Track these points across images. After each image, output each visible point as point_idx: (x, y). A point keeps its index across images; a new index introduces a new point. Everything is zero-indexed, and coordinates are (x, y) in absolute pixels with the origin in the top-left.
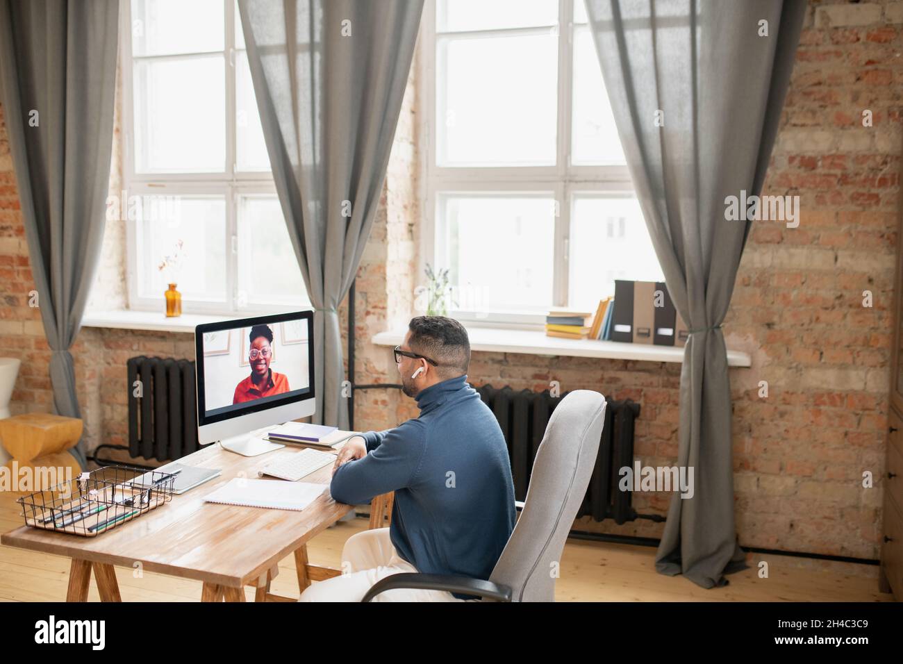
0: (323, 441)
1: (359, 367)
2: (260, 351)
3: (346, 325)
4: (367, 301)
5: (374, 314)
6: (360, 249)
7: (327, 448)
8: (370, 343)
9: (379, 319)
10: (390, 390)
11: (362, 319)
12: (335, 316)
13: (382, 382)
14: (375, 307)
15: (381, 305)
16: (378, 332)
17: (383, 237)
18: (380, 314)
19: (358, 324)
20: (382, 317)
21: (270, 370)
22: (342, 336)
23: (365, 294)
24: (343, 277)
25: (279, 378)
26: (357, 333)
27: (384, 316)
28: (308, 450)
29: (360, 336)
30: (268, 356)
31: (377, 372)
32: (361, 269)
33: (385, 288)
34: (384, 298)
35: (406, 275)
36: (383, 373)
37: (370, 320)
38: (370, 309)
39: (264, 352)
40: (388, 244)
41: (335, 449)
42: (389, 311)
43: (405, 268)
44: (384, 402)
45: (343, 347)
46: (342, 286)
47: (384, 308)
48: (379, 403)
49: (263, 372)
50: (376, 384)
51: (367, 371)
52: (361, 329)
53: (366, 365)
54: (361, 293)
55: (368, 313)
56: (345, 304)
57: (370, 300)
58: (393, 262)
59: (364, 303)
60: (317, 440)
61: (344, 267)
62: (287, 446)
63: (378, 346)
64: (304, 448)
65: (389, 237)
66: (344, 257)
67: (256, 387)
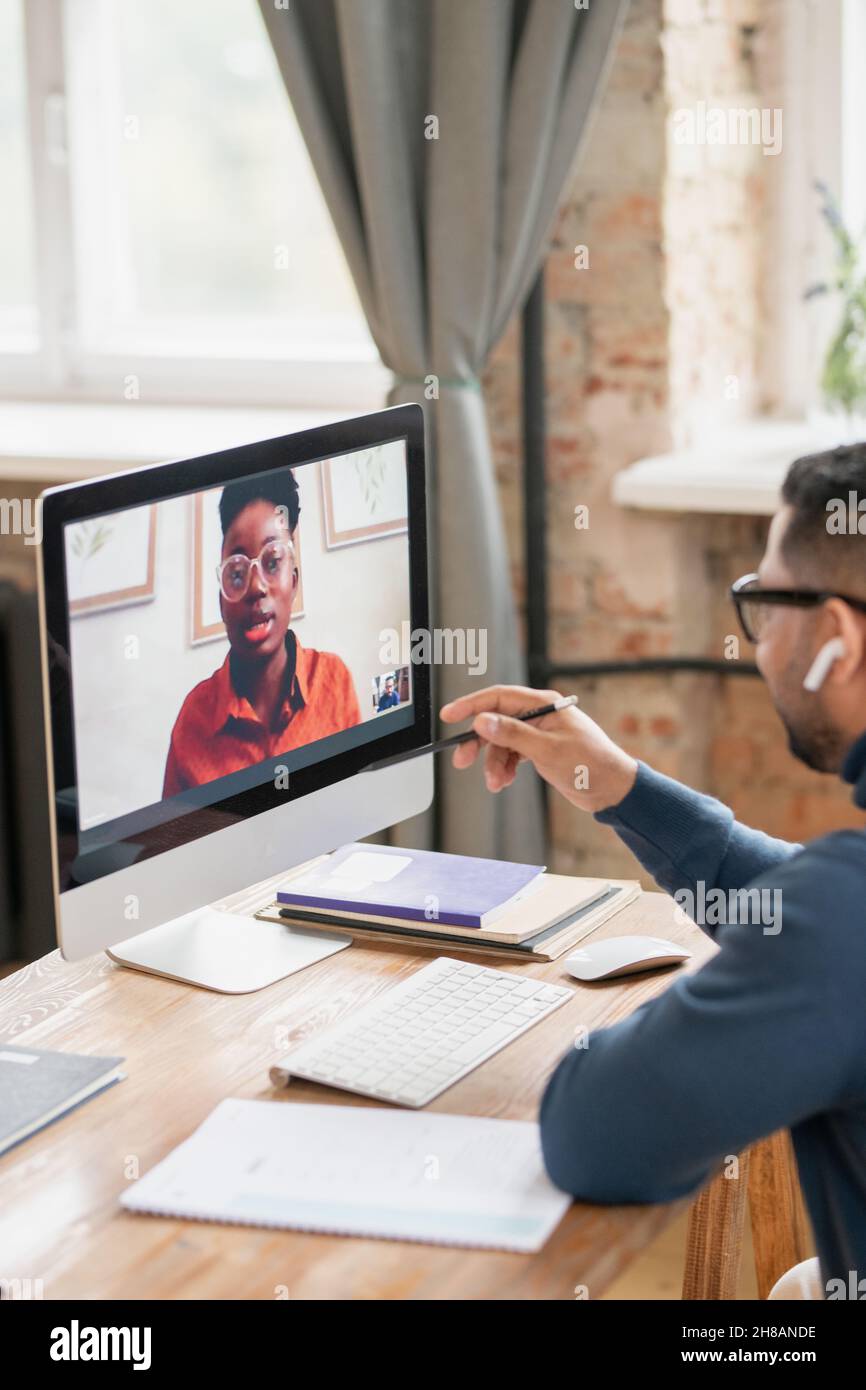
0: (496, 924)
1: (566, 595)
2: (257, 562)
3: (513, 428)
4: (589, 338)
5: (617, 386)
6: (566, 138)
7: (513, 953)
8: (603, 503)
9: (636, 406)
10: (684, 681)
11: (572, 410)
12: (472, 404)
13: (654, 650)
14: (622, 361)
15: (644, 352)
16: (634, 457)
17: (651, 87)
18: (641, 388)
19: (557, 428)
20: (648, 400)
21: (290, 639)
22: (501, 478)
23: (580, 311)
24: (501, 249)
25: (320, 669)
26: (556, 462)
27: (660, 396)
28: (444, 963)
29: (566, 474)
30: (284, 579)
31: (633, 612)
32: (564, 214)
33: (659, 283)
34: (658, 325)
35: (735, 229)
36: (657, 616)
37: (605, 413)
38: (600, 368)
39: (271, 563)
40: (666, 111)
41: (546, 959)
42: (678, 377)
43: (728, 201)
44: (662, 726)
45: (507, 521)
46: (498, 284)
47: (657, 365)
48: (645, 727)
49: (267, 646)
50: (630, 657)
51: (594, 605)
52: (569, 446)
53: (589, 583)
54: (565, 306)
55: (593, 385)
56: (508, 357)
57: (603, 333)
58: (688, 182)
59: (578, 343)
60: (473, 922)
61: (504, 211)
62: (355, 945)
63: (635, 514)
64: (431, 954)
65: (673, 84)
66: (504, 173)
67: (249, 712)
